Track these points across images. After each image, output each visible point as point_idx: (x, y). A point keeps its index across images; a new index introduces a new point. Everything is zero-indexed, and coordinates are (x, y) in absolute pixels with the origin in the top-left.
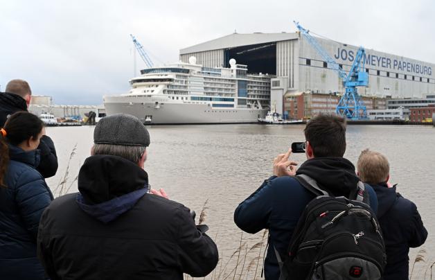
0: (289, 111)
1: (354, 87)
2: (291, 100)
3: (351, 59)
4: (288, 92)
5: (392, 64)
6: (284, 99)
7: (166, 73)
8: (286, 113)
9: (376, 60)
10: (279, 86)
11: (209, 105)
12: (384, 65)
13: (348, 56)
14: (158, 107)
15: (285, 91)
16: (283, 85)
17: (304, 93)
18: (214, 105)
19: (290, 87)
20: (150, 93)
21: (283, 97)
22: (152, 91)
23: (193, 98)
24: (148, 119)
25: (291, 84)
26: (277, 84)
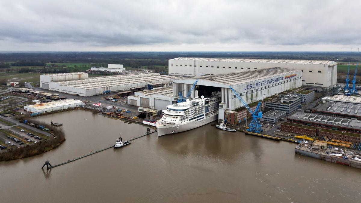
0: (227, 119)
2: (228, 114)
3: (251, 87)
4: (226, 110)
5: (267, 83)
6: (225, 113)
9: (261, 84)
10: (223, 107)
11: (195, 121)
12: (264, 84)
13: (250, 87)
16: (225, 107)
17: (234, 113)
18: (197, 120)
19: (227, 108)
21: (225, 112)
23: (190, 120)
24: (173, 132)
25: (228, 106)
26: (222, 106)
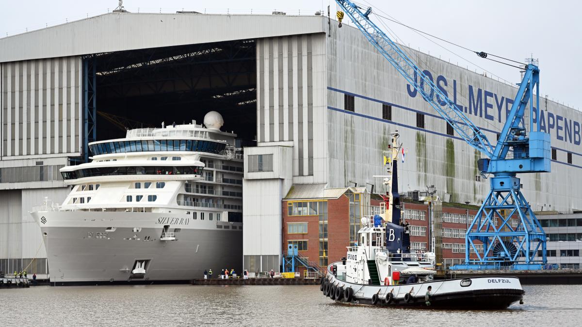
0: (302, 246)
1: (513, 174)
2: (306, 211)
4: (294, 187)
6: (285, 210)
7: (177, 153)
8: (292, 251)
10: (271, 170)
14: (168, 237)
15: (287, 185)
16: (282, 167)
17: (349, 192)
19: (301, 174)
20: (144, 203)
21: (283, 203)
22: (152, 198)
24: (139, 270)
25: (304, 164)
26: (262, 163)
